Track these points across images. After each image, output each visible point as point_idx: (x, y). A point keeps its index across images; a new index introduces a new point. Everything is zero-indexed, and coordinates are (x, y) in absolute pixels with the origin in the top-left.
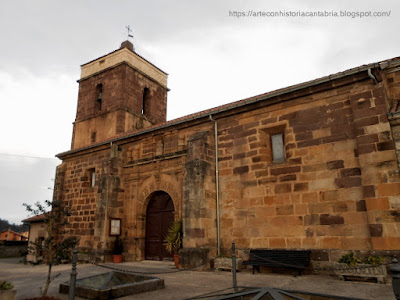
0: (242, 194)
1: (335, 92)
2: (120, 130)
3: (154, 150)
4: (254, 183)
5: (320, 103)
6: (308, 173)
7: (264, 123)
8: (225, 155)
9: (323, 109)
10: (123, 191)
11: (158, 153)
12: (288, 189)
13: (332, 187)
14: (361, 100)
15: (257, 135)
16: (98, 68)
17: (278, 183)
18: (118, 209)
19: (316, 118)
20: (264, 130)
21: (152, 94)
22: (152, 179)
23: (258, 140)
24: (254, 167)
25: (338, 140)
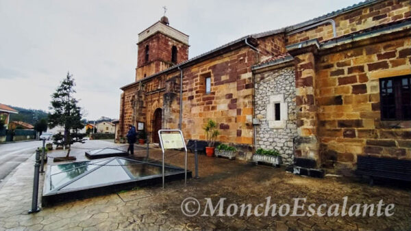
0: (191, 111)
1: (233, 53)
2: (157, 70)
3: (158, 86)
4: (195, 105)
5: (227, 59)
6: (217, 101)
7: (202, 71)
8: (185, 89)
9: (227, 63)
10: (145, 108)
11: (159, 88)
12: (209, 109)
13: (226, 109)
14: (242, 58)
15: (198, 78)
16: (146, 35)
17: (205, 105)
18: (142, 117)
19: (223, 68)
20: (202, 75)
21: (178, 49)
22: (156, 102)
23: (199, 81)
24: (197, 96)
25: (231, 82)
